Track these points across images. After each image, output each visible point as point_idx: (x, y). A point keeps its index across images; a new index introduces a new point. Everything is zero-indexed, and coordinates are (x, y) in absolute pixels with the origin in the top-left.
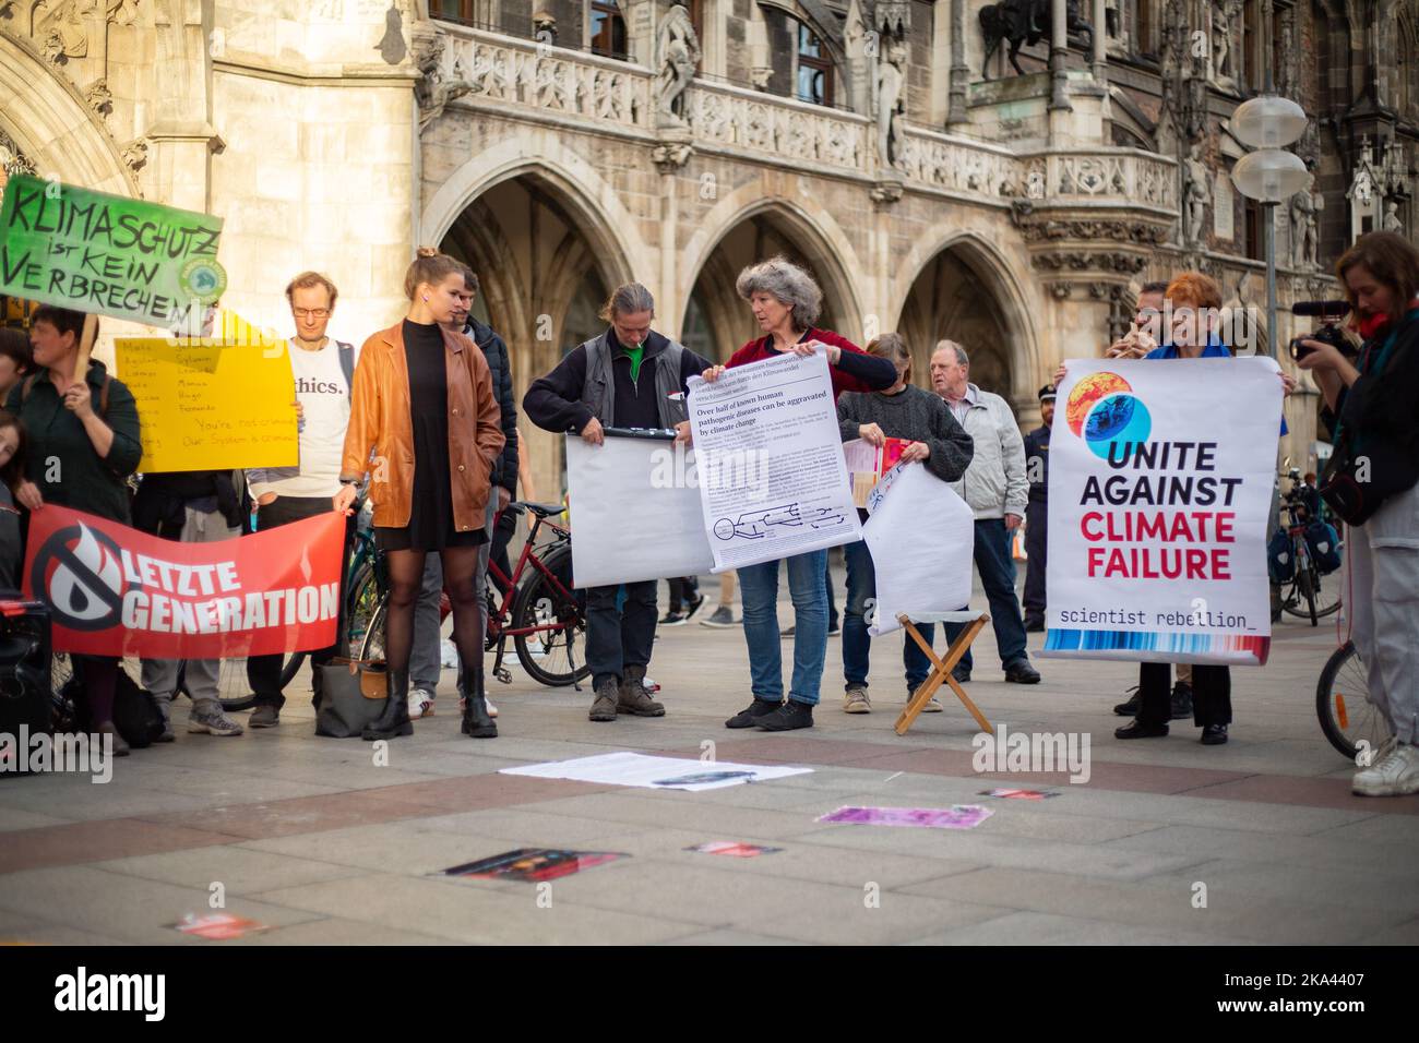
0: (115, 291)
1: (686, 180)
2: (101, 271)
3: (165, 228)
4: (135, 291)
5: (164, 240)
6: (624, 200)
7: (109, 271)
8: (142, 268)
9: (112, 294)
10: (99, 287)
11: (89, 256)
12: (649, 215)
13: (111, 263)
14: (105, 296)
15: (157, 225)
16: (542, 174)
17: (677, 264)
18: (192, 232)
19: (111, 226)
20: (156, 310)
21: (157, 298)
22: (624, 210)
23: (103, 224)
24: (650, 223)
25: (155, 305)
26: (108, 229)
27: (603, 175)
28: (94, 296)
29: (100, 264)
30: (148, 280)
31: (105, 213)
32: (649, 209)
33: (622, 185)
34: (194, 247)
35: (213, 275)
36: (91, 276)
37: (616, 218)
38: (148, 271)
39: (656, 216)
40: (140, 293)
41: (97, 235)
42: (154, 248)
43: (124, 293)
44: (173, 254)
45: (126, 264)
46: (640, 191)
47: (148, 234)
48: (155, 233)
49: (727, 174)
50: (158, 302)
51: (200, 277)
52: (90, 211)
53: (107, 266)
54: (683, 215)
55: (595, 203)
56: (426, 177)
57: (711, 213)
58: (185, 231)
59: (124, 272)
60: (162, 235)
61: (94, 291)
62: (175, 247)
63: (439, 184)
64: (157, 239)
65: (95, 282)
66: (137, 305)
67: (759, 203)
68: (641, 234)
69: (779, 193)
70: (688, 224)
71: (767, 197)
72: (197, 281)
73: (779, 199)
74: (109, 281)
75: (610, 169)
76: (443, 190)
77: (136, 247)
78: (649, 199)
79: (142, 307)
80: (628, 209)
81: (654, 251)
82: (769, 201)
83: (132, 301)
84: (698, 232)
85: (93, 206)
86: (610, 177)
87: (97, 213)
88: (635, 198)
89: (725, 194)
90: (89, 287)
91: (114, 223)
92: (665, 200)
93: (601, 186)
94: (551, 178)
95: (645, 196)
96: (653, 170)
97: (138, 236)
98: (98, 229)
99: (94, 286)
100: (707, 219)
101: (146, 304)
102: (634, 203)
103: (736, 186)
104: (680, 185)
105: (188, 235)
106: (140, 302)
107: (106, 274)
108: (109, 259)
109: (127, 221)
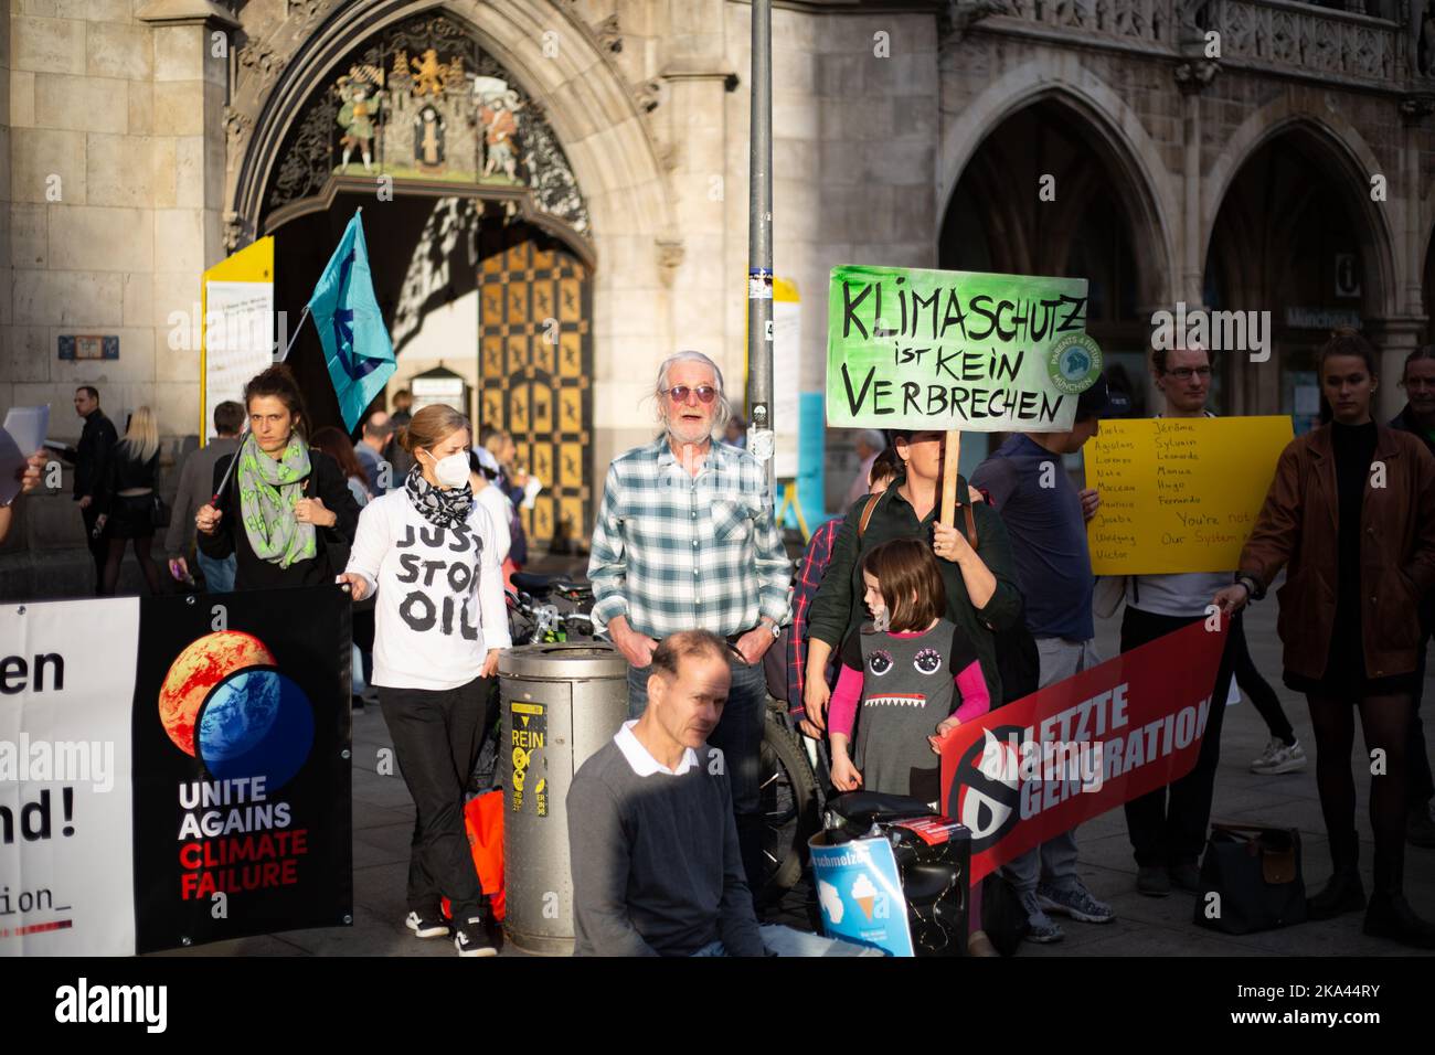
0: (978, 396)
1: (1210, 99)
2: (960, 376)
3: (1023, 305)
4: (1000, 392)
5: (1024, 320)
6: (1146, 125)
7: (968, 372)
8: (1005, 360)
9: (974, 401)
10: (960, 395)
11: (943, 358)
12: (1172, 139)
13: (969, 362)
14: (966, 406)
15: (1015, 303)
16: (1062, 99)
17: (1201, 192)
18: (1055, 304)
19: (963, 314)
20: (1025, 410)
21: (1025, 395)
22: (1146, 136)
23: (953, 314)
24: (1173, 149)
25: (1023, 405)
26: (960, 319)
27: (1124, 99)
28: (956, 407)
29: (956, 365)
30: (1013, 375)
31: (953, 298)
32: (1172, 131)
33: (1143, 108)
34: (1059, 322)
35: (1085, 354)
36: (949, 383)
37: (1138, 146)
38: (1012, 363)
39: (1179, 140)
40: (1005, 393)
41: (948, 328)
42: (1015, 333)
43: (987, 397)
44: (1037, 337)
45: (986, 360)
46: (1163, 114)
47: (1006, 317)
48: (1013, 313)
49: (1252, 92)
50: (1026, 400)
51: (1071, 359)
52: (936, 298)
53: (966, 367)
54: (1206, 138)
55: (1118, 130)
56: (945, 108)
57: (1235, 135)
58: (1044, 303)
59: (985, 371)
60: (1022, 315)
61: (954, 401)
62: (1037, 329)
63: (956, 114)
64: (1016, 320)
65: (954, 390)
66: (1002, 409)
67: (1285, 122)
68: (1164, 162)
69: (1305, 109)
70: (1212, 148)
71: (1293, 115)
72: (1068, 365)
73: (1305, 117)
74: (970, 385)
75: (1131, 90)
76: (961, 121)
77: (995, 334)
78: (1172, 123)
79: (1009, 409)
80: (1150, 134)
81: (1178, 180)
82: (1295, 118)
83: (997, 405)
84: (1223, 156)
85: (937, 292)
86: (1131, 100)
87: (944, 299)
88: (1158, 122)
89: (1250, 114)
90: (948, 397)
91: (965, 309)
92: (1188, 124)
93: (1122, 110)
94: (1070, 103)
95: (1167, 119)
96: (1175, 91)
97: (995, 320)
98: (949, 321)
99: (954, 395)
100: (1232, 142)
101: (1013, 405)
102: (1156, 127)
103: (1260, 105)
104: (1203, 105)
105: (1051, 309)
106: (1006, 405)
107: (966, 378)
108: (967, 356)
109: (980, 304)
